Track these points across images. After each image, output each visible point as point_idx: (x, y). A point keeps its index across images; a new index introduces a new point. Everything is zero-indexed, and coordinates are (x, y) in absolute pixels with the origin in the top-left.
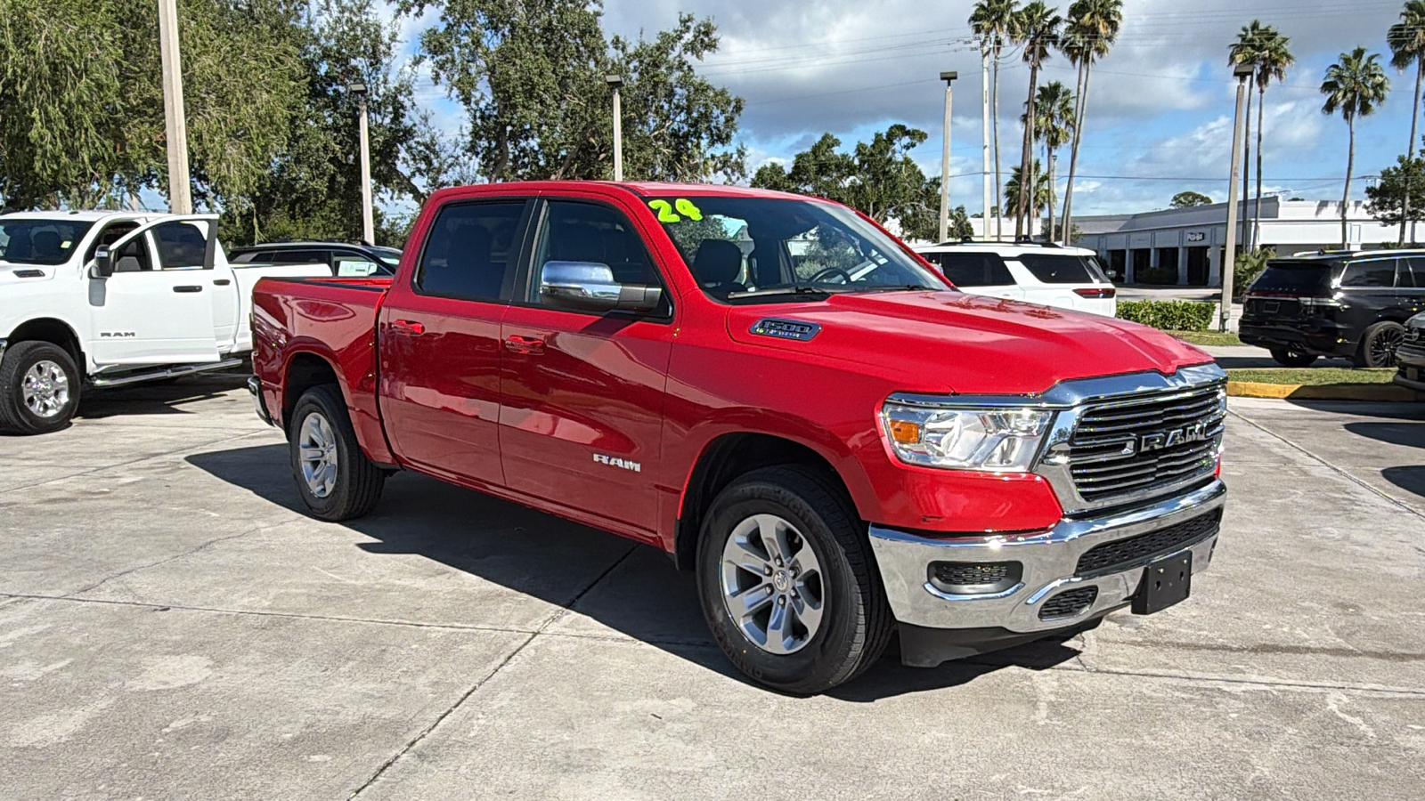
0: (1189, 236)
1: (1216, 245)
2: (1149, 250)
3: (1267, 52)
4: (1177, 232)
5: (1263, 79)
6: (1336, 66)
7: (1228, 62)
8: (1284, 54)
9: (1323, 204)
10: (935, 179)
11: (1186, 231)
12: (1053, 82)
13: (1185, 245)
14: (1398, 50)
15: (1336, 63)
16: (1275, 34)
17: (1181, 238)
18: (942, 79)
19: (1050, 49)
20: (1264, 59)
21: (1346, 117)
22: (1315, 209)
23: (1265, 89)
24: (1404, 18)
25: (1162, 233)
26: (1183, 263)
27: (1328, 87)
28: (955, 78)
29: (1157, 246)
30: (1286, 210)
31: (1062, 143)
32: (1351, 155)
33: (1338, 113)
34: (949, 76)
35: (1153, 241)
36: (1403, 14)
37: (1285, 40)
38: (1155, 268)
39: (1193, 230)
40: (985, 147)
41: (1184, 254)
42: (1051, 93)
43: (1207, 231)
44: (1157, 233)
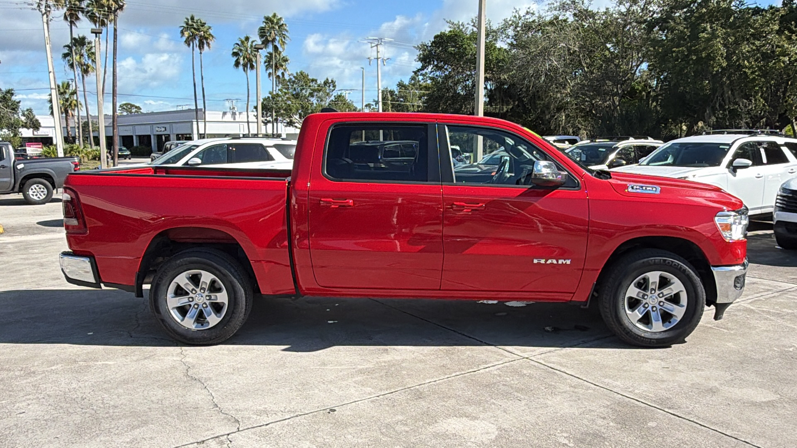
0: (157, 129)
1: (173, 134)
2: (132, 137)
3: (202, 32)
4: (149, 126)
5: (201, 46)
6: (238, 44)
7: (180, 35)
8: (210, 35)
9: (225, 113)
10: (10, 90)
11: (155, 126)
12: (81, 36)
13: (155, 133)
14: (262, 40)
15: (238, 42)
16: (205, 24)
17: (152, 129)
18: (92, 32)
19: (80, 15)
20: (201, 36)
21: (244, 70)
22: (221, 115)
23: (203, 52)
24: (264, 24)
25: (139, 127)
26: (155, 143)
27: (235, 54)
28: (101, 33)
29: (137, 134)
30: (209, 116)
31: (90, 72)
32: (248, 90)
33: (241, 67)
34: (97, 31)
35: (134, 131)
36: (264, 22)
37: (210, 28)
38: (137, 147)
39: (158, 126)
40: (50, 72)
41: (154, 139)
42: (80, 42)
43: (167, 126)
44: (136, 127)
